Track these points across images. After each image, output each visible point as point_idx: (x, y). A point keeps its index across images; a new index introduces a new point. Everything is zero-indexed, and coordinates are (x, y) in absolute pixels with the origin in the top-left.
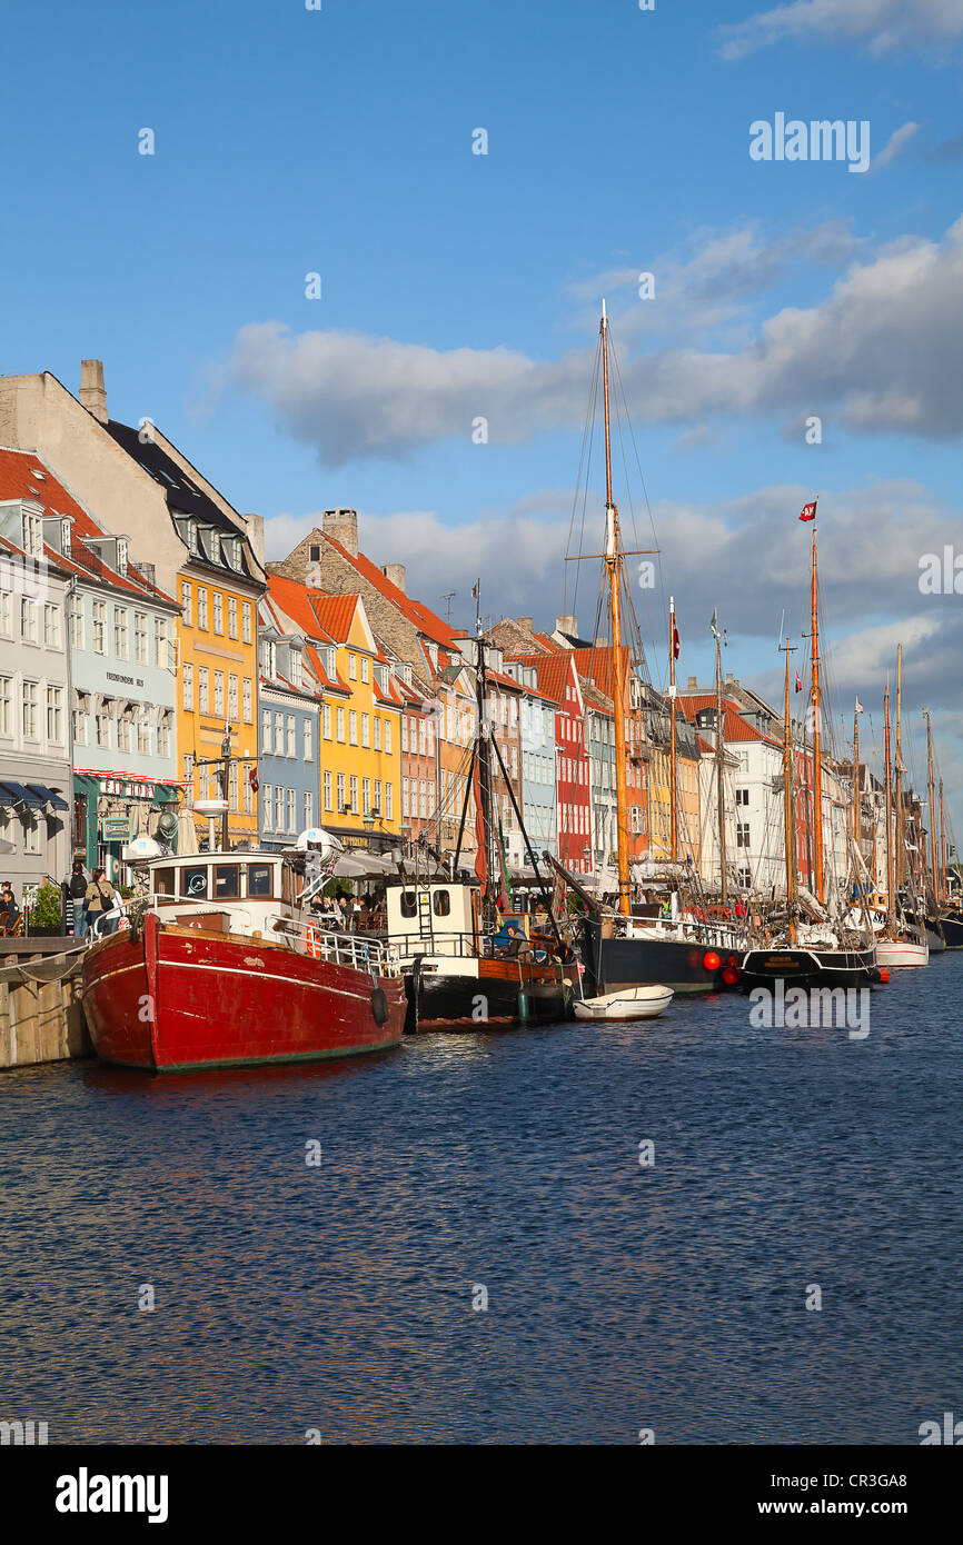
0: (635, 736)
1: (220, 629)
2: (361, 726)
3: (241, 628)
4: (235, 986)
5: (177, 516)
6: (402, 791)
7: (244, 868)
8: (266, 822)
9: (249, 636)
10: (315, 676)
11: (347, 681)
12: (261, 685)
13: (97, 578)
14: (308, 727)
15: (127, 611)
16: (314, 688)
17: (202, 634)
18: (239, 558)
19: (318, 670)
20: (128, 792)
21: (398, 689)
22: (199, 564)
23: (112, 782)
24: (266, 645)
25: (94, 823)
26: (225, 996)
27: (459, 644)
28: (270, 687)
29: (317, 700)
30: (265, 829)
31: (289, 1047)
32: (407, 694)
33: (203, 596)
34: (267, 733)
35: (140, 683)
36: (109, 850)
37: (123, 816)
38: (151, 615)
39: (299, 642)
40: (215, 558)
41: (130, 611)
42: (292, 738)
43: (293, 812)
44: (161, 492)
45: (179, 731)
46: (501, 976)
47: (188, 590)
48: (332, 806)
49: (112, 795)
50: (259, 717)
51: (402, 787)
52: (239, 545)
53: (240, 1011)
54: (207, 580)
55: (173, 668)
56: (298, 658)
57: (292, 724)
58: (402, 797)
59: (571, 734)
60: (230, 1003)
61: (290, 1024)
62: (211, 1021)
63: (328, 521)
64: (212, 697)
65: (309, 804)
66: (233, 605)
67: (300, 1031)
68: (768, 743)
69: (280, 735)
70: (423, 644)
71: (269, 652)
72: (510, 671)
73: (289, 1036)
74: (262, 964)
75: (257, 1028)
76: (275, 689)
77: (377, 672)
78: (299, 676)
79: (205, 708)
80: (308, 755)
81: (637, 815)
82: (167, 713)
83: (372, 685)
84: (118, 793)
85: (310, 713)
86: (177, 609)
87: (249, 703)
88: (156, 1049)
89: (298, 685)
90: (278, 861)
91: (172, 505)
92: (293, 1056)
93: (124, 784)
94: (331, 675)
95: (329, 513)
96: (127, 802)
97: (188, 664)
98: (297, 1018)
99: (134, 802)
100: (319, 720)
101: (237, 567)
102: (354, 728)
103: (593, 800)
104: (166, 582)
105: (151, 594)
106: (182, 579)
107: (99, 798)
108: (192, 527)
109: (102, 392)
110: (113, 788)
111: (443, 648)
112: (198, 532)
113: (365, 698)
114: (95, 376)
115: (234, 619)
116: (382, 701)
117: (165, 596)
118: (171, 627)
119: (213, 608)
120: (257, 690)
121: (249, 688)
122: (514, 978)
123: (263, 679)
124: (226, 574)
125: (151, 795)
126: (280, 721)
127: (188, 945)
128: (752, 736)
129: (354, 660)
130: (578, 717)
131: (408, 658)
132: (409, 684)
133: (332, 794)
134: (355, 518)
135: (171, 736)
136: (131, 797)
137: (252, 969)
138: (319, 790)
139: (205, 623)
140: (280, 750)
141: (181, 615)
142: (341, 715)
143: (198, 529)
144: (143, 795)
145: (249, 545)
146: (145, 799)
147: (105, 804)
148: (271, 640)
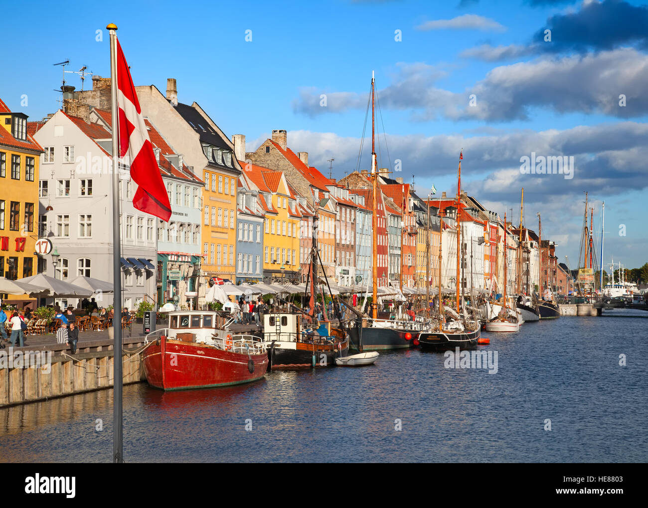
0: (410, 224)
1: (221, 190)
2: (282, 226)
3: (230, 189)
4: (193, 361)
5: (204, 145)
6: (300, 253)
7: (202, 316)
8: (239, 269)
9: (234, 193)
10: (262, 207)
11: (276, 208)
12: (238, 213)
13: (169, 174)
14: (259, 228)
15: (181, 186)
16: (262, 212)
17: (213, 194)
18: (230, 160)
19: (263, 204)
20: (180, 259)
21: (300, 209)
22: (213, 165)
23: (173, 256)
24: (241, 195)
25: (166, 272)
26: (190, 364)
27: (329, 188)
28: (242, 213)
29: (263, 217)
30: (239, 272)
31: (214, 382)
32: (304, 212)
33: (214, 177)
34: (241, 232)
35: (186, 215)
36: (171, 283)
37: (178, 270)
38: (192, 187)
39: (255, 193)
40: (220, 162)
41: (183, 186)
42: (251, 233)
43: (251, 264)
44: (197, 136)
45: (202, 234)
46: (306, 349)
47: (207, 176)
48: (268, 261)
49: (173, 261)
50: (237, 226)
51: (300, 251)
52: (230, 155)
53: (195, 370)
54: (216, 171)
55: (201, 208)
56: (255, 200)
57: (251, 227)
58: (300, 255)
59: (380, 224)
60: (191, 367)
61: (214, 374)
62: (184, 373)
63: (274, 135)
64: (217, 218)
65: (258, 260)
66: (227, 180)
67: (218, 376)
68: (477, 222)
69: (246, 232)
70: (312, 190)
71: (242, 198)
72: (352, 198)
73: (214, 378)
74: (204, 353)
75: (202, 376)
76: (244, 214)
77: (290, 203)
78: (255, 207)
79: (214, 223)
80: (258, 240)
81: (410, 258)
82: (197, 227)
83: (287, 209)
84: (176, 260)
85: (260, 223)
86: (202, 184)
87: (233, 220)
88: (164, 383)
89: (255, 211)
90: (214, 314)
91: (202, 141)
92: (215, 385)
93: (178, 256)
94: (270, 206)
95: (275, 131)
96: (180, 263)
97: (207, 206)
98: (217, 371)
99: (182, 263)
100: (263, 225)
101: (229, 164)
102: (279, 228)
103: (390, 252)
104: (198, 173)
105: (192, 179)
106: (205, 171)
107: (168, 263)
108: (210, 150)
109: (176, 92)
110: (174, 258)
111: (321, 190)
112: (213, 151)
113: (284, 215)
114: (173, 85)
115: (227, 186)
116: (292, 216)
117: (198, 179)
118: (200, 191)
119: (218, 182)
120: (237, 214)
121: (233, 214)
122: (311, 350)
123: (239, 210)
124: (225, 168)
125: (189, 260)
126: (246, 226)
127: (177, 347)
128: (470, 219)
129: (280, 199)
130: (383, 217)
131: (305, 195)
132: (305, 207)
133: (268, 256)
134: (286, 134)
135: (199, 236)
136: (181, 262)
137: (200, 355)
138: (263, 254)
139: (214, 188)
140: (246, 239)
141: (204, 186)
142: (274, 222)
143: (213, 150)
144: (186, 260)
145: (235, 155)
146: (187, 262)
147: (170, 265)
148: (243, 193)
